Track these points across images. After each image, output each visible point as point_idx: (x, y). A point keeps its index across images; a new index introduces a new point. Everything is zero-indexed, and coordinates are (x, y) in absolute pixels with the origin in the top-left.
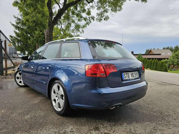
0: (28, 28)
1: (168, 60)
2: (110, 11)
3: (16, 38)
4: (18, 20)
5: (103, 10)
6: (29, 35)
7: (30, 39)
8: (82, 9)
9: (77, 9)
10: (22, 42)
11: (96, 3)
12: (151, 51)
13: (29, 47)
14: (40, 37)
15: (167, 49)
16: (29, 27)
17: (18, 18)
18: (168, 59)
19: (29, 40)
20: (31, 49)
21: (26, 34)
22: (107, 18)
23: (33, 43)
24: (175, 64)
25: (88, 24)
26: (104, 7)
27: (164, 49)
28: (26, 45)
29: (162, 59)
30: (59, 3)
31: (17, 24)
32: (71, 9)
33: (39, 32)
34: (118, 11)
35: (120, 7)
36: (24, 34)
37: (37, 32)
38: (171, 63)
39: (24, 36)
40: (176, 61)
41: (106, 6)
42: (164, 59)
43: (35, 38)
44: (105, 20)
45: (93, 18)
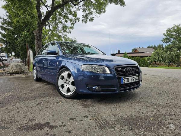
0: (15, 29)
1: (150, 58)
2: (94, 13)
3: (2, 39)
4: (3, 21)
5: (88, 12)
6: (16, 36)
7: (17, 39)
8: (69, 11)
9: (64, 11)
10: (9, 43)
11: (81, 6)
12: (136, 50)
13: (16, 48)
14: (27, 37)
15: (151, 47)
16: (16, 27)
17: (4, 19)
18: (150, 56)
19: (16, 41)
20: (18, 50)
21: (13, 34)
22: (92, 20)
23: (20, 44)
24: (156, 61)
25: (73, 24)
26: (90, 9)
27: (148, 47)
28: (13, 46)
29: (145, 56)
30: (47, 6)
31: (2, 25)
32: (58, 11)
33: (26, 32)
34: (102, 13)
35: (104, 9)
36: (10, 35)
37: (24, 33)
38: (153, 60)
39: (11, 37)
40: (157, 58)
41: (91, 8)
42: (147, 56)
43: (22, 38)
44: (90, 21)
45: (79, 19)
